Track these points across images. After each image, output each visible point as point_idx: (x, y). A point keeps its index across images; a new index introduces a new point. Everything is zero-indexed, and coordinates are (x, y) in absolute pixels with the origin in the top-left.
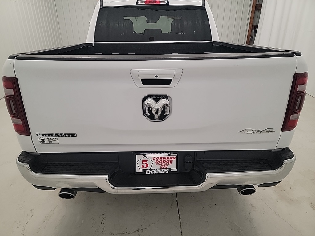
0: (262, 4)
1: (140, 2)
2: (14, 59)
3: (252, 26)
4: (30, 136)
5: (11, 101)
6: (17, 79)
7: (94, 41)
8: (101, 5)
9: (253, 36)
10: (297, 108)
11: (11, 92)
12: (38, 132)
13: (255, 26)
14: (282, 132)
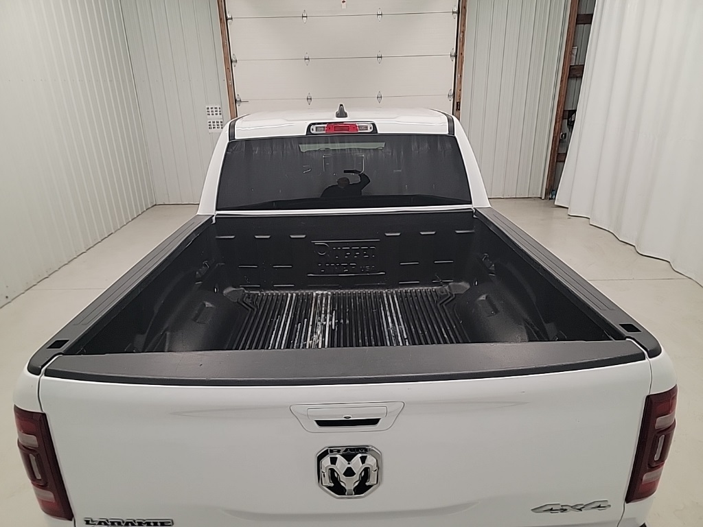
0: (584, 65)
1: (315, 129)
2: (38, 375)
3: (564, 111)
4: (73, 522)
5: (33, 458)
6: (44, 415)
7: (217, 210)
8: (232, 135)
9: (565, 134)
10: (656, 458)
11: (33, 440)
12: (89, 516)
13: (569, 111)
14: (626, 504)
